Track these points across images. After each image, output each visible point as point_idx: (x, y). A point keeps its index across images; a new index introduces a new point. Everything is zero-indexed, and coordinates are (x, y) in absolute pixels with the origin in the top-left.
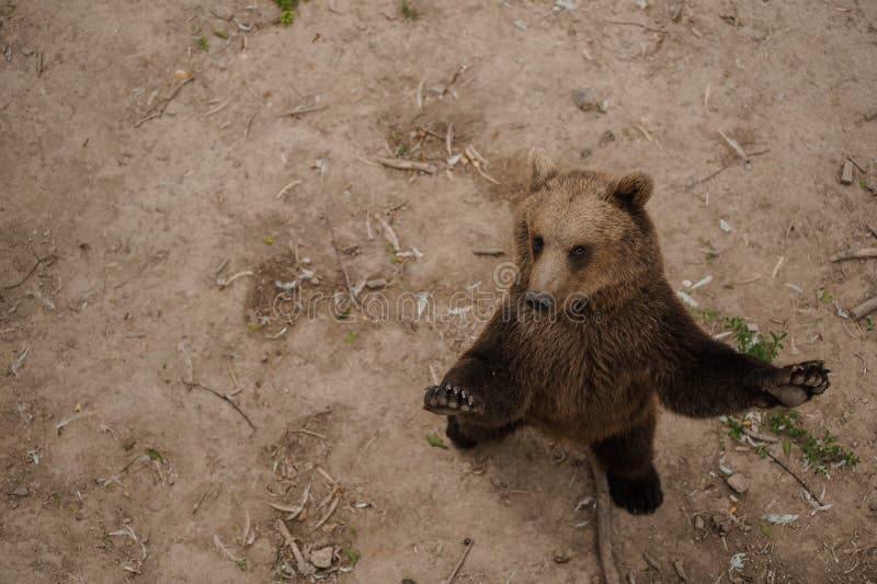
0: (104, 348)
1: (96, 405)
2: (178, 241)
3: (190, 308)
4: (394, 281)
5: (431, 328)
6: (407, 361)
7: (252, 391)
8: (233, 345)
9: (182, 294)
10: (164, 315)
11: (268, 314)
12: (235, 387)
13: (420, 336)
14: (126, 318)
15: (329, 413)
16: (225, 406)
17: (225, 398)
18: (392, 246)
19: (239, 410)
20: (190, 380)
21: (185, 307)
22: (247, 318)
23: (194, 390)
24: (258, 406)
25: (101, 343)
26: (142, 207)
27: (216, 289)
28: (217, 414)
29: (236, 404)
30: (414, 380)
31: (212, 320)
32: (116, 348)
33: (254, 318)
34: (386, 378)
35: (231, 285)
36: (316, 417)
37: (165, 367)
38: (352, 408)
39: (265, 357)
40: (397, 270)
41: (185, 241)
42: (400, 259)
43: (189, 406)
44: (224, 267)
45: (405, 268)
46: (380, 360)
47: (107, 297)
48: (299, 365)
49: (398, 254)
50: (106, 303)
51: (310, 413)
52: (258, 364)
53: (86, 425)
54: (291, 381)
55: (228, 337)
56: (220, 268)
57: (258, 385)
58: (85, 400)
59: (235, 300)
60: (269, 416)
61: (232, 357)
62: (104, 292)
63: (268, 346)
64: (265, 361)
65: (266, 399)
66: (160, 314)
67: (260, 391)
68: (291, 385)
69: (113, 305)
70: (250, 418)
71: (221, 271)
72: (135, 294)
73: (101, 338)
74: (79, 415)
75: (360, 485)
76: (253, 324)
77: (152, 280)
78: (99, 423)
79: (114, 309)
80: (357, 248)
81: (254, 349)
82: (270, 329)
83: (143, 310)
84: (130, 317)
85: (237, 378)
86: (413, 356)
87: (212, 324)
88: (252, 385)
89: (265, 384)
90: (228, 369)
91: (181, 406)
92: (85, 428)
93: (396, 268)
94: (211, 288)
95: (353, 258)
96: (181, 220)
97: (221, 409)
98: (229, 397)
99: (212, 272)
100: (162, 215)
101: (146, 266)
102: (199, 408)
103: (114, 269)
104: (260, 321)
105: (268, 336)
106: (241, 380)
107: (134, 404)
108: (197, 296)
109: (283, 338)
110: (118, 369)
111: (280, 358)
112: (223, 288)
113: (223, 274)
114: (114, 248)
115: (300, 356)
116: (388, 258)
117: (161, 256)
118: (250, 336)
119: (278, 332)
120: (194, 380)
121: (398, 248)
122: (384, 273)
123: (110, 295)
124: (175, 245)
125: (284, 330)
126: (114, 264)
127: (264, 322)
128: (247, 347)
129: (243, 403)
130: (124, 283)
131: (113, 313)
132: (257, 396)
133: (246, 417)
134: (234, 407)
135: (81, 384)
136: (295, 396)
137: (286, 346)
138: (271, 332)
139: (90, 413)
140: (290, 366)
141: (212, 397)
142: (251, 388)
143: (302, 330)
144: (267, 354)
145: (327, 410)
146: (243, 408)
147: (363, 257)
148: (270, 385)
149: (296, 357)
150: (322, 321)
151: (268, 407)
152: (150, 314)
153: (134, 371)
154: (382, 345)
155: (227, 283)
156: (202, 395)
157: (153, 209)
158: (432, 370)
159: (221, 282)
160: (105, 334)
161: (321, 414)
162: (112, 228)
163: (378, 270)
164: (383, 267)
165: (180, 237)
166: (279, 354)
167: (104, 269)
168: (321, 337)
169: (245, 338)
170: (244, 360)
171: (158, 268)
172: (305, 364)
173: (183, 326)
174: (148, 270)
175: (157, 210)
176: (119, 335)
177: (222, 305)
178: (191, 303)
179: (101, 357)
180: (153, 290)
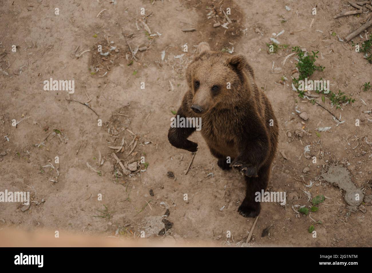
0: (31, 89)
1: (30, 113)
2: (57, 40)
3: (65, 68)
4: (150, 47)
5: (168, 65)
6: (159, 80)
7: (96, 100)
8: (85, 82)
9: (61, 62)
10: (54, 73)
11: (98, 67)
12: (88, 99)
13: (164, 69)
14: (39, 75)
15: (129, 106)
16: (85, 108)
17: (85, 104)
18: (148, 32)
19: (91, 109)
20: (69, 98)
21: (63, 68)
22: (90, 70)
23: (71, 102)
24: (99, 106)
25: (29, 87)
26: (40, 28)
27: (75, 59)
28: (82, 111)
29: (89, 106)
30: (163, 88)
31: (75, 72)
32: (36, 89)
33: (93, 69)
34: (151, 88)
35: (82, 56)
36: (124, 108)
37: (57, 94)
38: (139, 103)
39: (99, 85)
40: (151, 42)
41: (60, 40)
42: (152, 37)
43: (70, 110)
44: (78, 49)
45: (154, 41)
46: (148, 81)
47: (30, 68)
48: (114, 87)
49: (151, 35)
50: (30, 70)
51: (121, 107)
52: (96, 89)
53: (27, 122)
54: (111, 94)
55: (83, 79)
56: (76, 49)
57: (98, 97)
58: (25, 112)
59: (84, 62)
60: (104, 110)
61: (85, 87)
62: (28, 65)
63: (100, 81)
64: (99, 87)
65: (101, 103)
66: (53, 72)
67: (99, 100)
68: (112, 96)
69: (33, 71)
70: (96, 112)
71: (76, 51)
72: (41, 65)
73: (29, 85)
74: (24, 119)
75: (146, 134)
76: (93, 71)
77: (48, 58)
78: (33, 121)
79: (33, 72)
80: (133, 35)
81: (94, 82)
82: (100, 73)
83: (46, 71)
84: (40, 75)
85: (89, 95)
86: (162, 78)
87: (75, 74)
88: (95, 98)
89: (101, 96)
90: (84, 92)
91: (66, 110)
92: (27, 124)
93: (151, 41)
94: (73, 58)
95: (132, 39)
96: (57, 32)
97: (83, 109)
98: (86, 104)
99: (73, 52)
100: (49, 30)
101: (44, 53)
102: (74, 110)
103: (31, 55)
104: (95, 70)
105: (100, 76)
106: (90, 96)
107: (46, 111)
108: (68, 63)
109: (106, 76)
110: (38, 97)
111: (106, 85)
112: (78, 58)
113: (78, 52)
114: (30, 47)
115: (114, 83)
116: (147, 38)
117: (50, 47)
118: (92, 77)
119: (103, 74)
120: (71, 98)
121: (150, 33)
122: (146, 44)
123: (31, 66)
124: (56, 42)
125: (106, 73)
126: (31, 53)
127: (97, 71)
128: (91, 82)
129: (92, 105)
130: (36, 61)
131: (33, 74)
132: (98, 102)
133: (94, 112)
134: (89, 108)
135: (23, 106)
136: (114, 100)
137: (108, 80)
138: (100, 74)
139: (28, 117)
140: (111, 88)
141: (79, 105)
142: (95, 99)
143: (114, 72)
144: (100, 84)
145: (128, 105)
146: (92, 108)
147: (136, 39)
148: (103, 97)
149: (112, 84)
150: (122, 67)
151: (103, 106)
152: (49, 73)
153: (45, 98)
154: (148, 74)
155: (80, 56)
156: (75, 104)
157: (45, 28)
158: (171, 83)
159: (77, 55)
160: (30, 83)
161: (126, 106)
162: (28, 38)
163: (143, 43)
164: (145, 42)
165: (58, 39)
166: (105, 83)
167: (27, 56)
168: (122, 74)
169: (90, 78)
170: (90, 87)
171: (49, 53)
172: (116, 86)
173: (63, 76)
174: (46, 54)
175: (47, 28)
176: (36, 83)
177: (79, 65)
178: (65, 65)
179: (30, 93)
180: (49, 62)
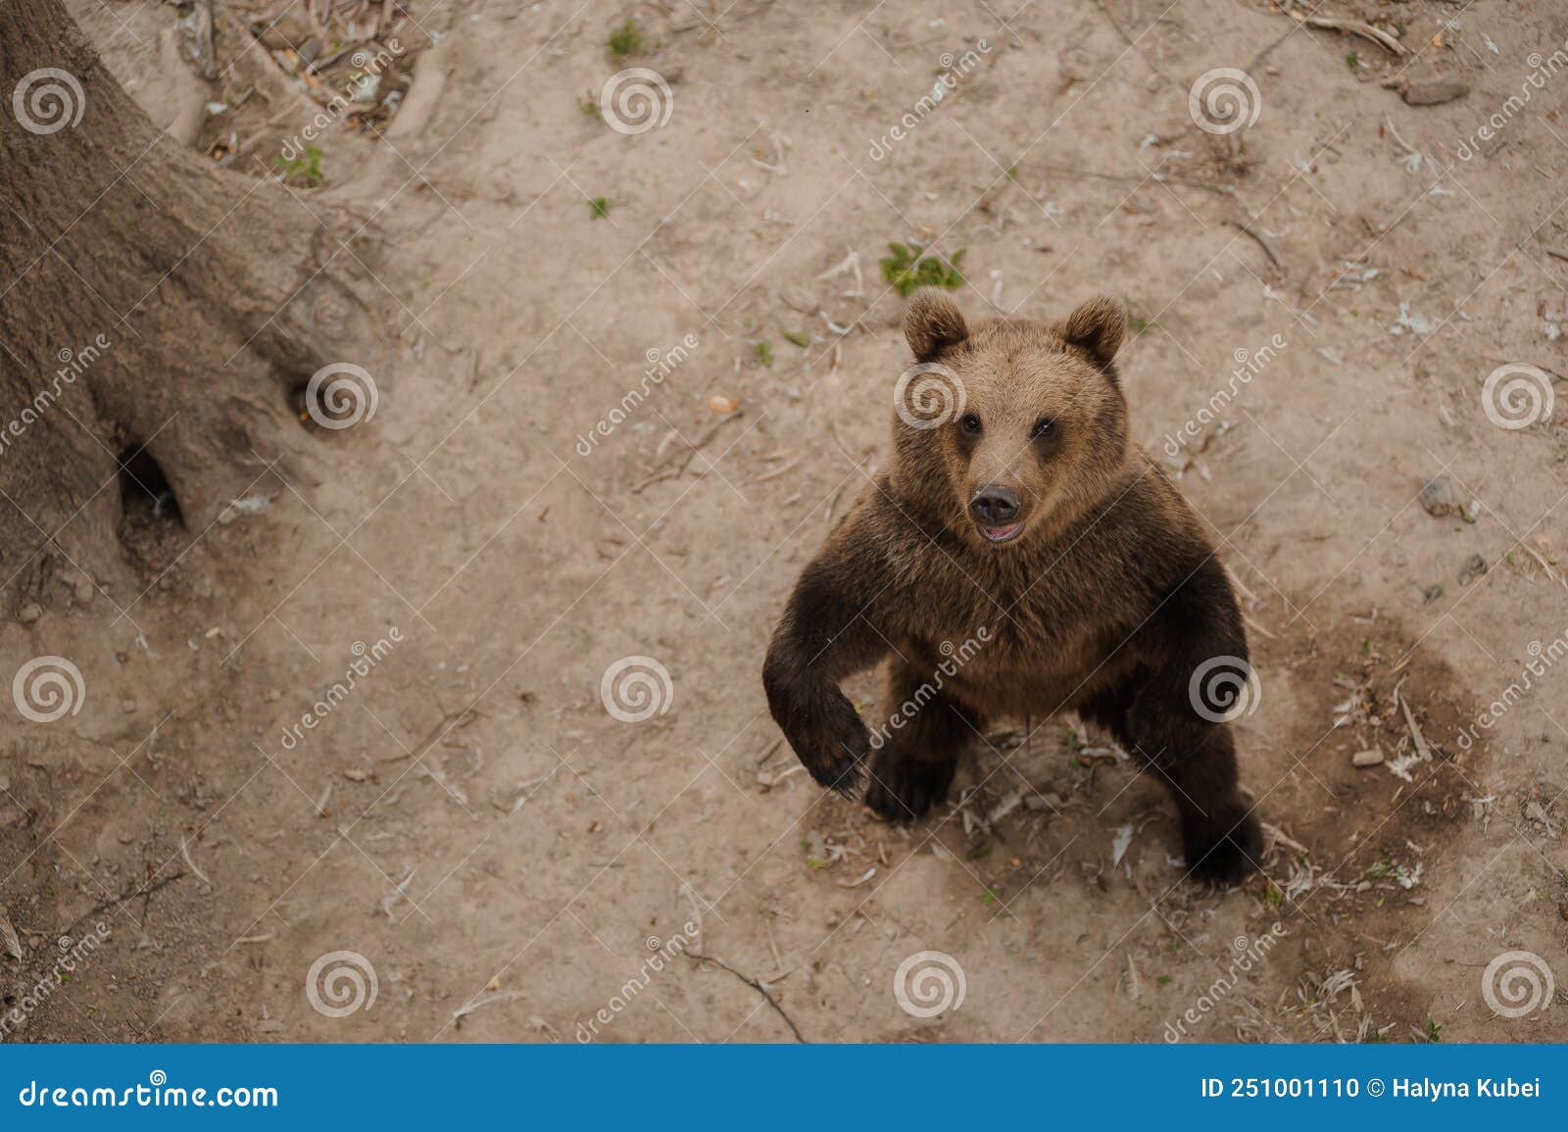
0: (548, 880)
1: (526, 980)
2: (694, 700)
3: (705, 821)
4: (1073, 800)
5: (1134, 887)
6: (1085, 944)
7: (806, 978)
8: (777, 893)
9: (694, 794)
10: (657, 831)
11: (844, 842)
12: (776, 969)
13: (1113, 903)
14: (591, 830)
15: (942, 1028)
16: (757, 1003)
17: (757, 987)
18: (1075, 737)
19: (779, 1009)
20: (698, 949)
21: (698, 818)
22: (807, 847)
23: (703, 968)
24: (815, 1007)
25: (543, 872)
26: (634, 634)
27: (755, 790)
28: (741, 1014)
29: (775, 998)
30: (1096, 979)
31: (743, 846)
32: (570, 882)
33: (818, 848)
34: (1047, 972)
35: (783, 785)
36: (917, 1033)
37: (653, 923)
38: (985, 1023)
39: (832, 919)
40: (1082, 779)
41: (706, 700)
42: (1087, 761)
43: (692, 997)
44: (772, 752)
45: (1094, 778)
46: (1040, 939)
47: (560, 791)
48: (894, 937)
49: (1085, 752)
50: (559, 801)
51: (907, 1025)
52: (818, 931)
53: (506, 1015)
54: (877, 965)
55: (769, 878)
56: (765, 752)
57: (817, 967)
58: (504, 970)
59: (788, 812)
60: (833, 1025)
61: (774, 913)
62: (557, 780)
63: (839, 900)
64: (832, 926)
65: (828, 996)
66: (652, 828)
67: (820, 978)
68: (876, 971)
69: (570, 806)
70: (798, 1026)
71: (765, 760)
72: (609, 790)
73: (546, 862)
74: (495, 997)
76: (817, 857)
77: (643, 766)
78: (530, 1013)
79: (571, 813)
80: (1011, 735)
81: (815, 903)
82: (845, 869)
83: (623, 818)
84: (598, 828)
85: (781, 952)
86: (1098, 937)
87: (744, 853)
88: (807, 967)
89: (830, 966)
90: (765, 935)
91: (677, 995)
92: (505, 1020)
93: (1079, 776)
94: (747, 787)
95: (1004, 752)
96: (701, 664)
97: (747, 1006)
98: (764, 985)
99: (751, 759)
100: (670, 652)
101: (632, 740)
102: (709, 1000)
103: (575, 741)
104: (829, 853)
105: (842, 881)
106: (788, 956)
107: (594, 984)
108: (721, 801)
109: (869, 886)
110: (573, 919)
111: (861, 921)
112: (767, 789)
113: (769, 765)
114: (579, 704)
115: (896, 921)
116: (1066, 758)
117: (662, 724)
118: (810, 879)
119: (859, 875)
120: (703, 949)
121: (1084, 741)
122: (1055, 784)
123: (567, 787)
124: (688, 705)
125: (872, 872)
126: (576, 733)
127: (835, 856)
128: (803, 899)
129: (787, 996)
130: (593, 768)
131: (569, 819)
132: (813, 988)
133: (791, 1024)
134: (773, 1004)
135: (503, 943)
136: (882, 993)
137: (871, 902)
138: (846, 875)
139: (515, 995)
140: (878, 939)
141: (733, 982)
142: (804, 973)
143: (902, 876)
144: (837, 913)
145: (939, 1022)
146: (787, 1007)
147: (1022, 754)
148: (839, 969)
149: (888, 923)
150: (939, 860)
151: (833, 1008)
152: (635, 827)
153: (598, 926)
154: (1045, 911)
155: (776, 781)
156: (717, 977)
157: (653, 639)
158: (1132, 966)
159: (765, 778)
160: (551, 855)
161: (926, 1028)
162: (579, 668)
163: (1047, 777)
164: (1057, 772)
165: (697, 694)
166: (858, 915)
167: (560, 740)
168: (937, 891)
169: (800, 879)
170: (795, 920)
171: (655, 745)
172: (904, 936)
173: (691, 852)
174: (638, 746)
175: (661, 642)
176: (576, 859)
177: (764, 820)
178: (708, 811)
179: (541, 897)
180: (642, 784)
